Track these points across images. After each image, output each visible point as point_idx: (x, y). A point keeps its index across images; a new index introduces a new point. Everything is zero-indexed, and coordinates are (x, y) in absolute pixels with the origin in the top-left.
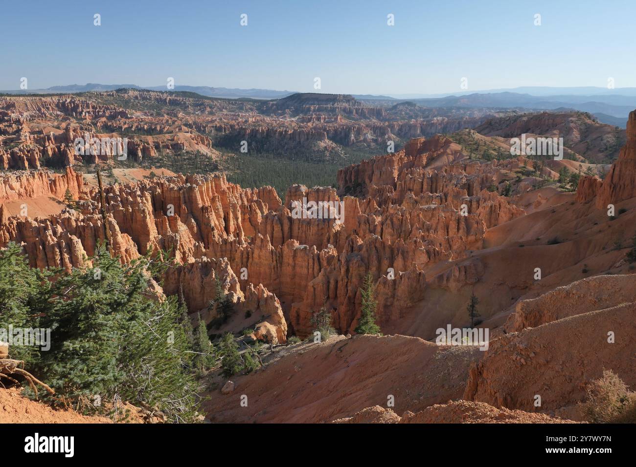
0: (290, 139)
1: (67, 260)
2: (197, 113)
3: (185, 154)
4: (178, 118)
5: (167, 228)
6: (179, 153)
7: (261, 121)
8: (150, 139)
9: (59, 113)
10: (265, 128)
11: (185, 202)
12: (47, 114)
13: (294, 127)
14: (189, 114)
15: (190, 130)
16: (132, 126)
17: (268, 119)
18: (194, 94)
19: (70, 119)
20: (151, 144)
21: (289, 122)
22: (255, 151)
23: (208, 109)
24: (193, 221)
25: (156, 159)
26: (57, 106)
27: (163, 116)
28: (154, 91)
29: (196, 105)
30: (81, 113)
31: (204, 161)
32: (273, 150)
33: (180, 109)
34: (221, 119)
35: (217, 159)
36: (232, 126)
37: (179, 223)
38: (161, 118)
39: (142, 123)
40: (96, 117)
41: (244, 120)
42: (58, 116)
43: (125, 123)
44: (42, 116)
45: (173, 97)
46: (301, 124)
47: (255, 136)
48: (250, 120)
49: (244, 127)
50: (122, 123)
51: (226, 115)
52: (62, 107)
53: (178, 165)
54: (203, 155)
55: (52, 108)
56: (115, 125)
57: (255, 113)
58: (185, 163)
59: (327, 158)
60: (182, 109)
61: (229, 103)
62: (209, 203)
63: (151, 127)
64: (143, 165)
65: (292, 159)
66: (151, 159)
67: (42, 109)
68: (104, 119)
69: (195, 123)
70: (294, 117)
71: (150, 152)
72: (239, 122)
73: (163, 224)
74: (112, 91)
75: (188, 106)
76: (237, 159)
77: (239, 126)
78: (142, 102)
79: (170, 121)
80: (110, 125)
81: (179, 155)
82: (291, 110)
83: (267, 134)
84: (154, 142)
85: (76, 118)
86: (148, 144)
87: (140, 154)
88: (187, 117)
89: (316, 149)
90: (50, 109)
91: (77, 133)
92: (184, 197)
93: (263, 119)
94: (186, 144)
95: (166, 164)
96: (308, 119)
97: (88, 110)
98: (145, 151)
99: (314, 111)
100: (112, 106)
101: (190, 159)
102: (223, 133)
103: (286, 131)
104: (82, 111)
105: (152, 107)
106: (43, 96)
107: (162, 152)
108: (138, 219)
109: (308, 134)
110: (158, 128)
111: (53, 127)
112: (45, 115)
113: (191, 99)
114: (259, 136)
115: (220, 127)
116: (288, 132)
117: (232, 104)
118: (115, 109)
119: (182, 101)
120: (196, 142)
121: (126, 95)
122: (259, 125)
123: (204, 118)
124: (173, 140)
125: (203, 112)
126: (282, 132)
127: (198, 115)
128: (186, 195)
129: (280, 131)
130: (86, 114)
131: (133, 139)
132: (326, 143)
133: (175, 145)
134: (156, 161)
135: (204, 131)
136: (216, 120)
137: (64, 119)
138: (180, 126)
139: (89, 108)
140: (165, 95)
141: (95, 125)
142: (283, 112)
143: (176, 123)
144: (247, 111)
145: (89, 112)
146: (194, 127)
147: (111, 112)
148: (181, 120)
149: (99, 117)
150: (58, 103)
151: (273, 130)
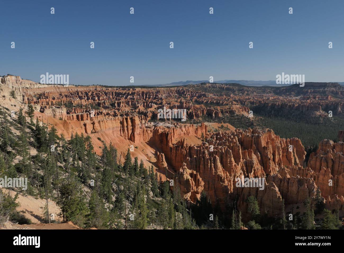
0: (296, 109)
1: (213, 167)
2: (240, 94)
3: (236, 116)
4: (231, 97)
5: (247, 156)
6: (233, 115)
7: (277, 99)
8: (219, 108)
9: (177, 95)
10: (280, 103)
11: (255, 144)
12: (172, 96)
13: (298, 103)
14: (236, 95)
15: (237, 103)
16: (208, 101)
17: (281, 98)
18: (238, 84)
19: (181, 98)
20: (219, 110)
21: (295, 99)
22: (274, 116)
23: (246, 92)
24: (259, 154)
25: (221, 118)
26: (176, 91)
27: (223, 96)
28: (218, 84)
29: (239, 90)
30: (186, 95)
31: (246, 120)
32: (285, 116)
33: (231, 93)
34: (254, 98)
35: (253, 119)
36: (260, 102)
37: (253, 154)
38: (222, 97)
39: (213, 100)
40: (192, 96)
41: (267, 98)
42: (176, 96)
43: (205, 100)
44: (170, 96)
45: (228, 86)
46: (303, 101)
47: (274, 107)
48: (271, 98)
49: (267, 102)
50: (204, 99)
51: (256, 95)
52: (178, 92)
53: (232, 122)
54: (245, 117)
55: (174, 93)
56: (200, 101)
57: (272, 94)
58: (236, 121)
59: (321, 122)
60: (232, 92)
61: (257, 89)
62: (266, 145)
63: (217, 102)
64: (215, 121)
65: (297, 121)
66: (219, 118)
67: (170, 93)
68: (195, 98)
69: (239, 100)
70: (297, 96)
71: (218, 114)
72: (264, 99)
73: (245, 154)
74: (199, 84)
75: (235, 91)
76: (264, 120)
77: (264, 102)
78: (213, 89)
79: (227, 99)
80: (198, 101)
81: (233, 116)
82: (295, 92)
83: (281, 107)
84: (220, 110)
85: (184, 97)
86: (218, 110)
87: (214, 115)
88: (235, 97)
89: (314, 116)
90: (173, 93)
91: (187, 104)
92: (255, 141)
93: (278, 98)
94: (237, 111)
95: (226, 121)
96: (307, 97)
97: (189, 93)
98: (216, 114)
99: (311, 93)
100: (199, 91)
101: (238, 119)
102: (255, 105)
103: (293, 105)
104: (186, 94)
105: (217, 92)
106: (171, 87)
107: (224, 115)
108: (235, 150)
109: (308, 107)
110: (221, 102)
111: (175, 101)
112: (171, 96)
113: (237, 87)
114: (276, 107)
115: (253, 102)
116: (295, 105)
117: (259, 89)
118: (201, 93)
119: (232, 88)
120: (242, 110)
121: (205, 86)
122: (276, 101)
123: (244, 97)
124: (230, 109)
125: (243, 94)
126: (291, 105)
127: (240, 95)
128: (256, 140)
129: (289, 105)
130: (188, 95)
131: (211, 108)
132: (320, 112)
133: (231, 111)
134: (221, 119)
135: (244, 104)
136: (251, 98)
137: (179, 98)
138: (232, 101)
139: (189, 92)
140: (224, 85)
141: (192, 100)
142: (290, 94)
143: (230, 100)
144: (267, 93)
145: (189, 94)
146: (239, 102)
147: (199, 94)
148: (232, 98)
149: (193, 97)
150: (177, 90)
151: (285, 104)
